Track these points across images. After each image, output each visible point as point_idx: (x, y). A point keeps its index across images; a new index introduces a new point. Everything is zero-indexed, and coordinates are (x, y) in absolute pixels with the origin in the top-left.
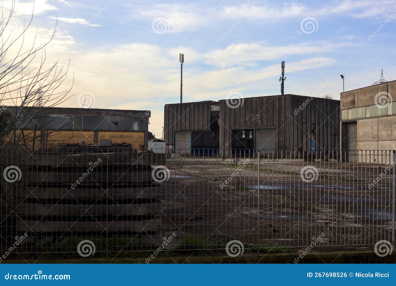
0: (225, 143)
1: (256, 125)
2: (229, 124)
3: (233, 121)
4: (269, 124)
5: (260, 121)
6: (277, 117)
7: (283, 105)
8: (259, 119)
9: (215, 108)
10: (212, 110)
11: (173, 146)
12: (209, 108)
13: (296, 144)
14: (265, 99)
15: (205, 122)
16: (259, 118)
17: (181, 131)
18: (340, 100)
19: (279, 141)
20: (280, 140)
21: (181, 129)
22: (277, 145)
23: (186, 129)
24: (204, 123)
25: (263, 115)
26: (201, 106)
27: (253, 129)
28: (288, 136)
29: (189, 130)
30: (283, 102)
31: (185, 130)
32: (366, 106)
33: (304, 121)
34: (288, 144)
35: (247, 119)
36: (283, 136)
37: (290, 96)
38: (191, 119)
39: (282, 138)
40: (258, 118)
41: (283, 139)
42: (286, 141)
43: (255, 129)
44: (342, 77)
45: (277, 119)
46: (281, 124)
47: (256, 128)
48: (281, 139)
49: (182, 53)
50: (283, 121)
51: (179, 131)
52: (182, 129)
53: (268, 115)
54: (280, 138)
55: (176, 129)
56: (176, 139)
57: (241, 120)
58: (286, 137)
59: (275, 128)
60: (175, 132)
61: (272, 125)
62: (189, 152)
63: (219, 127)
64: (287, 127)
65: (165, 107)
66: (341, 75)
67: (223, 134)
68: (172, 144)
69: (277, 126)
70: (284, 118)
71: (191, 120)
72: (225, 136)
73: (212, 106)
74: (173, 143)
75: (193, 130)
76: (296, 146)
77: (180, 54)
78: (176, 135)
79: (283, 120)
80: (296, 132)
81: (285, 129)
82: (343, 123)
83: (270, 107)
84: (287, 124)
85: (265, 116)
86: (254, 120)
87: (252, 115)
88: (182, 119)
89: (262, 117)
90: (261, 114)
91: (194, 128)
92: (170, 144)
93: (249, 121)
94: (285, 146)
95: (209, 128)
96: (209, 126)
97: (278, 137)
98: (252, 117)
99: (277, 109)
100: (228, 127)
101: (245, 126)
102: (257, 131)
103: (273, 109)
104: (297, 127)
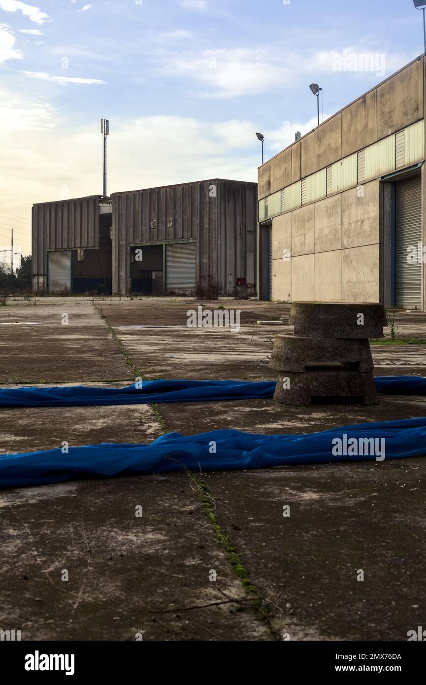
0: (120, 270)
1: (166, 236)
2: (126, 236)
3: (132, 230)
4: (186, 234)
5: (172, 229)
6: (198, 222)
7: (208, 199)
8: (171, 225)
9: (106, 209)
10: (102, 213)
11: (45, 278)
12: (97, 208)
13: (230, 270)
14: (180, 188)
15: (91, 234)
16: (171, 223)
17: (57, 250)
19: (201, 263)
20: (203, 263)
21: (56, 246)
22: (198, 272)
23: (64, 247)
24: (90, 236)
25: (176, 218)
26: (85, 205)
27: (162, 245)
28: (215, 255)
29: (68, 248)
30: (207, 192)
31: (62, 248)
32: (281, 190)
34: (215, 270)
35: (152, 227)
36: (207, 255)
37: (217, 181)
38: (70, 229)
39: (205, 260)
41: (208, 261)
42: (212, 265)
43: (166, 245)
44: (260, 137)
45: (198, 224)
46: (204, 233)
47: (167, 243)
48: (204, 261)
50: (206, 228)
51: (54, 250)
52: (58, 248)
53: (184, 217)
54: (203, 259)
55: (50, 248)
56: (50, 264)
57: (144, 229)
58: (212, 257)
59: (196, 241)
60: (47, 252)
61: (190, 235)
62: (69, 287)
63: (111, 240)
64: (213, 240)
65: (33, 208)
66: (257, 134)
67: (117, 254)
68: (44, 275)
69: (198, 238)
70: (208, 222)
71: (70, 232)
72: (120, 257)
73: (101, 205)
74: (46, 273)
75: (74, 248)
76: (231, 275)
78: (50, 258)
79: (207, 226)
80: (231, 249)
81: (211, 242)
82: (261, 226)
83: (187, 203)
84: (213, 234)
85: (180, 220)
86: (164, 228)
87: (160, 218)
88: (58, 230)
89: (175, 221)
90: (174, 216)
91: (75, 245)
92: (41, 275)
93: (156, 230)
94: (211, 274)
95: (97, 244)
96: (97, 240)
97: (200, 258)
98: (160, 222)
99: (197, 207)
100: (124, 242)
101: (149, 240)
102: (169, 248)
103: (192, 207)
104: (233, 240)
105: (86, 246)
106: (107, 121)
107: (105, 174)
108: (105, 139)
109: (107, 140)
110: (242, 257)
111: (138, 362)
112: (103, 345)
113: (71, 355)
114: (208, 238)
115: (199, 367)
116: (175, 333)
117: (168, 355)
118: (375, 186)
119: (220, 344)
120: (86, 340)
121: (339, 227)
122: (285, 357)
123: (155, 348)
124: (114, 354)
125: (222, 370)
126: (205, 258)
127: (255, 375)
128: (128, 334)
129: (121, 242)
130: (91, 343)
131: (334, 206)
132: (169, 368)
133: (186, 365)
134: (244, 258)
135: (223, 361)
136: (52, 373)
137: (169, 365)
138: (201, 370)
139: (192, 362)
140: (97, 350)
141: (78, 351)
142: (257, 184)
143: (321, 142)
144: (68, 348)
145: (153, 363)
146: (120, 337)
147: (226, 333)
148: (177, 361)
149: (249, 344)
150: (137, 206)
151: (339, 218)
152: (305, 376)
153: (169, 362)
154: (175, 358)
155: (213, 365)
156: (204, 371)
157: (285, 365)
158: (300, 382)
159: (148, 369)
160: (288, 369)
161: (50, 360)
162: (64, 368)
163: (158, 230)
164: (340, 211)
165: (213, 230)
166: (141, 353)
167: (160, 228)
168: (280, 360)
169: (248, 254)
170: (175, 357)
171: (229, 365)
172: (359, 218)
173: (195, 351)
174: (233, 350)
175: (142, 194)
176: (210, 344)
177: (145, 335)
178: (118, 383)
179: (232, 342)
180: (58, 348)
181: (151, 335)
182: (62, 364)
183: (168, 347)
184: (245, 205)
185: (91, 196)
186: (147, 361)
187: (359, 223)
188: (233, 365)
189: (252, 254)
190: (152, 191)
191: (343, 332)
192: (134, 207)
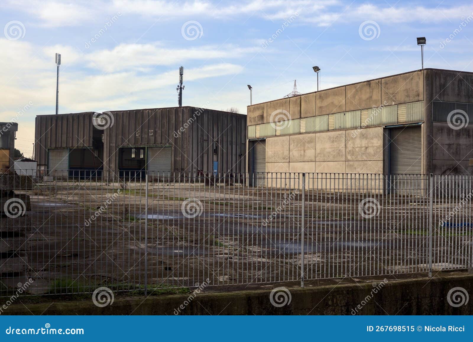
0: (110, 164)
1: (148, 142)
2: (116, 141)
3: (120, 137)
4: (163, 141)
5: (153, 138)
6: (173, 133)
7: (181, 119)
11: (46, 167)
12: (91, 121)
13: (195, 165)
14: (159, 111)
15: (86, 138)
16: (152, 133)
17: (56, 148)
18: (246, 114)
19: (175, 161)
20: (177, 160)
21: (56, 146)
22: (173, 166)
23: (63, 146)
25: (157, 130)
26: (81, 118)
27: (145, 148)
28: (186, 155)
29: (66, 147)
30: (181, 115)
31: (61, 147)
33: (204, 139)
34: (186, 165)
35: (137, 135)
36: (181, 155)
37: (188, 108)
38: (68, 134)
40: (151, 134)
41: (181, 159)
42: (184, 161)
43: (147, 148)
44: (250, 87)
45: (173, 135)
46: (178, 141)
47: (149, 146)
48: (178, 159)
49: (59, 53)
51: (54, 148)
52: (57, 146)
53: (163, 130)
54: (177, 158)
55: (50, 147)
56: (50, 158)
57: (130, 136)
58: (184, 157)
59: (171, 146)
60: (48, 149)
61: (167, 142)
62: (66, 174)
63: (103, 143)
64: (185, 146)
65: (36, 118)
66: (248, 86)
67: (108, 153)
68: (45, 165)
69: (173, 144)
71: (68, 136)
74: (46, 163)
75: (72, 147)
76: (195, 168)
77: (56, 54)
78: (50, 154)
80: (195, 152)
81: (183, 147)
82: (249, 141)
83: (165, 121)
84: (185, 141)
85: (159, 132)
86: (146, 136)
87: (143, 130)
88: (58, 134)
89: (155, 132)
90: (155, 129)
91: (72, 145)
92: (43, 165)
93: (140, 138)
94: (183, 168)
95: (91, 145)
96: (91, 142)
97: (175, 157)
98: (143, 132)
99: (173, 124)
100: (114, 145)
101: (135, 144)
102: (150, 151)
103: (169, 124)
104: (196, 146)
106: (60, 55)
107: (57, 92)
108: (58, 67)
114: (181, 144)
118: (380, 130)
126: (178, 157)
129: (111, 145)
131: (337, 137)
134: (202, 157)
143: (323, 100)
150: (125, 121)
151: (343, 145)
163: (142, 137)
164: (344, 141)
165: (185, 138)
167: (143, 136)
169: (204, 155)
172: (363, 145)
175: (129, 113)
184: (203, 123)
185: (87, 112)
187: (363, 149)
189: (206, 155)
190: (137, 111)
192: (123, 122)
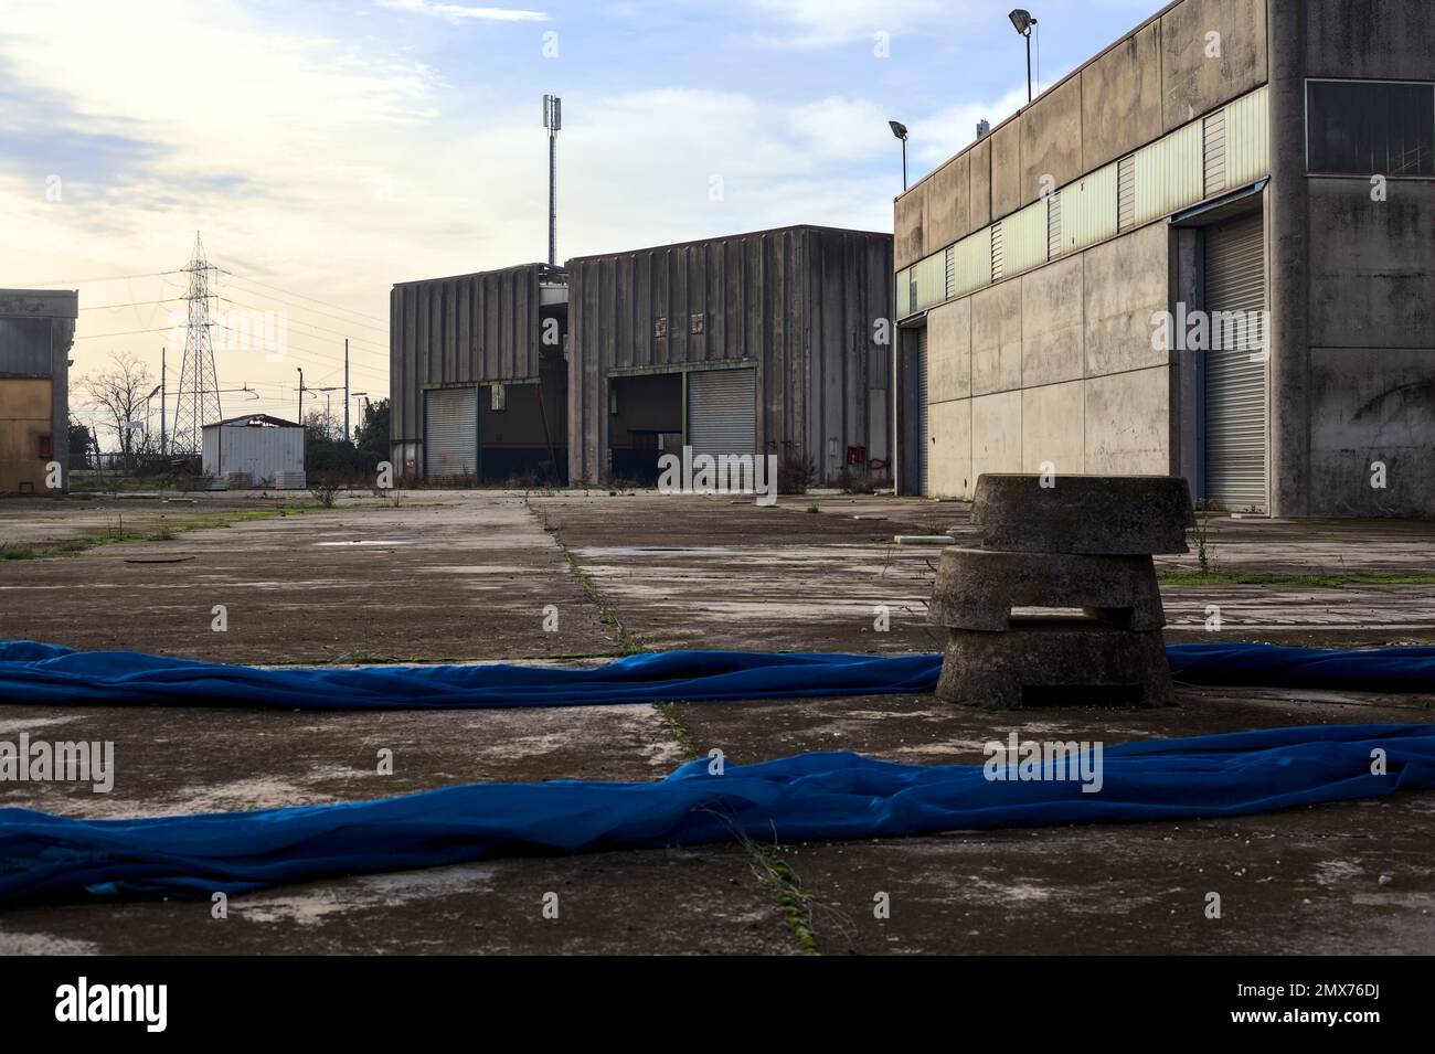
0: (587, 431)
1: (688, 353)
2: (601, 356)
3: (612, 341)
4: (733, 349)
5: (703, 337)
6: (760, 321)
7: (781, 270)
8: (699, 330)
9: (555, 293)
10: (544, 303)
11: (420, 447)
12: (534, 293)
13: (833, 429)
14: (719, 247)
15: (522, 351)
16: (701, 325)
17: (446, 387)
19: (767, 413)
20: (772, 413)
21: (443, 377)
22: (760, 433)
23: (461, 380)
24: (519, 355)
25: (713, 312)
26: (508, 286)
27: (681, 373)
28: (798, 396)
29: (471, 381)
30: (780, 255)
31: (457, 382)
32: (947, 247)
34: (798, 430)
35: (658, 334)
36: (782, 397)
37: (803, 231)
38: (475, 339)
39: (777, 408)
40: (697, 326)
41: (782, 408)
42: (793, 417)
43: (688, 373)
45: (759, 328)
46: (775, 348)
47: (691, 369)
48: (774, 408)
50: (780, 335)
51: (438, 386)
52: (447, 380)
53: (730, 312)
54: (772, 404)
55: (430, 382)
56: (431, 418)
57: (640, 338)
58: (792, 399)
59: (754, 364)
60: (425, 391)
61: (743, 352)
62: (472, 469)
63: (566, 364)
64: (795, 363)
65: (392, 293)
67: (580, 395)
68: (416, 441)
69: (761, 358)
70: (782, 323)
71: (475, 345)
72: (587, 401)
73: (543, 284)
74: (421, 436)
75: (485, 380)
76: (835, 439)
77: (546, 96)
78: (433, 406)
79: (781, 331)
80: (834, 381)
81: (789, 367)
82: (899, 329)
83: (737, 279)
84: (795, 348)
85: (720, 318)
86: (684, 335)
87: (675, 314)
88: (447, 341)
89: (709, 319)
90: (707, 310)
91: (485, 375)
92: (411, 442)
93: (666, 340)
94: (789, 438)
95: (535, 372)
96: (536, 362)
97: (765, 402)
98: (675, 322)
99: (759, 288)
100: (596, 368)
101: (652, 363)
102: (694, 380)
103: (746, 289)
104: (839, 361)
105: (510, 376)
106: (558, 100)
107: (552, 217)
108: (552, 139)
109: (557, 142)
110: (858, 403)
111: (630, 619)
112: (549, 585)
113: (476, 605)
114: (782, 358)
115: (768, 630)
116: (710, 562)
117: (697, 605)
118: (1159, 237)
119: (812, 583)
120: (511, 576)
121: (1078, 329)
122: (962, 598)
123: (668, 591)
124: (577, 603)
125: (819, 635)
126: (775, 402)
127: (895, 646)
128: (604, 564)
129: (588, 368)
130: (524, 581)
131: (1066, 281)
132: (700, 631)
133: (736, 624)
134: (865, 403)
135: (821, 617)
136: (437, 642)
137: (697, 625)
138: (771, 634)
139: (750, 619)
140: (538, 595)
141: (496, 597)
142: (892, 236)
143: (1035, 139)
144: (471, 591)
145: (662, 621)
146: (587, 569)
147: (825, 562)
148: (717, 617)
149: (877, 584)
150: (624, 289)
151: (1078, 310)
152: (1007, 641)
153: (699, 619)
154: (712, 611)
155: (797, 625)
156: (778, 638)
157: (963, 616)
158: (997, 654)
159: (652, 634)
160: (970, 625)
161: (432, 616)
162: (462, 633)
163: (671, 340)
164: (1079, 294)
165: (795, 338)
166: (635, 601)
167: (675, 335)
168: (951, 606)
169: (872, 393)
170: (711, 608)
171: (833, 625)
172: (1123, 308)
173: (756, 596)
174: (842, 596)
175: (636, 259)
176: (790, 582)
177: (644, 565)
178: (586, 660)
179: (840, 579)
180: (450, 593)
181: (657, 565)
182: (459, 623)
183: (696, 589)
184: (866, 285)
185: (522, 267)
186: (652, 617)
187: (1124, 319)
188: (844, 625)
189: (882, 392)
190: (657, 253)
191: (1096, 540)
192: (618, 291)
